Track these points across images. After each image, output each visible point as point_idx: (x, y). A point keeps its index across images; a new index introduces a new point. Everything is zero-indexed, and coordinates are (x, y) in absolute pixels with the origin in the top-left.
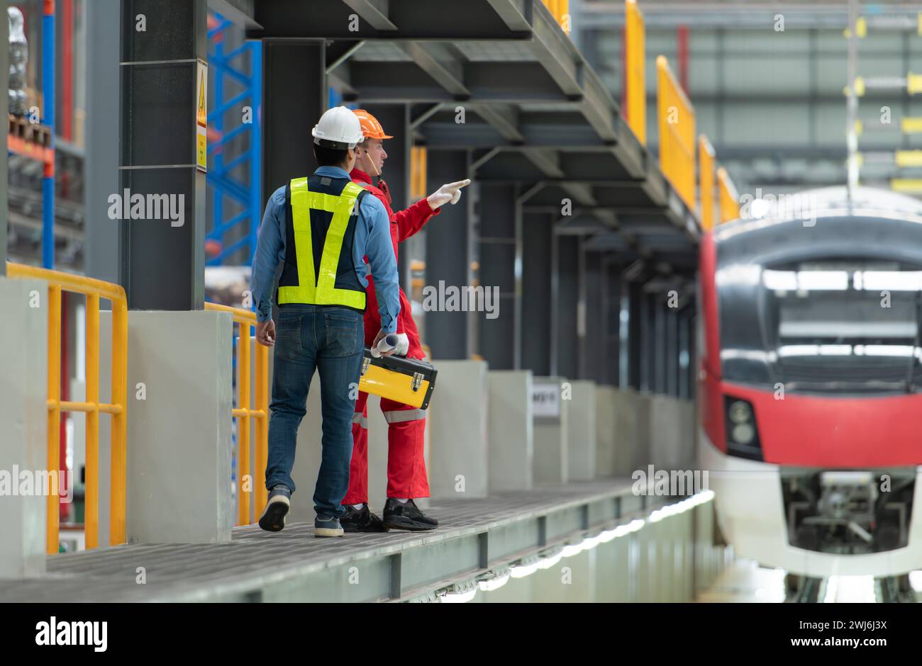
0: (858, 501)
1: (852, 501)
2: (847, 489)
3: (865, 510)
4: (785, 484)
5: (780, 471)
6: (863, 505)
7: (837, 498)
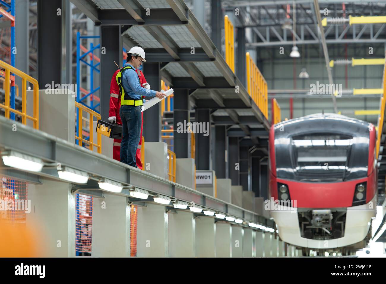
0: (326, 220)
1: (323, 220)
2: (321, 215)
3: (328, 223)
4: (299, 215)
5: (297, 210)
6: (327, 221)
7: (318, 219)
